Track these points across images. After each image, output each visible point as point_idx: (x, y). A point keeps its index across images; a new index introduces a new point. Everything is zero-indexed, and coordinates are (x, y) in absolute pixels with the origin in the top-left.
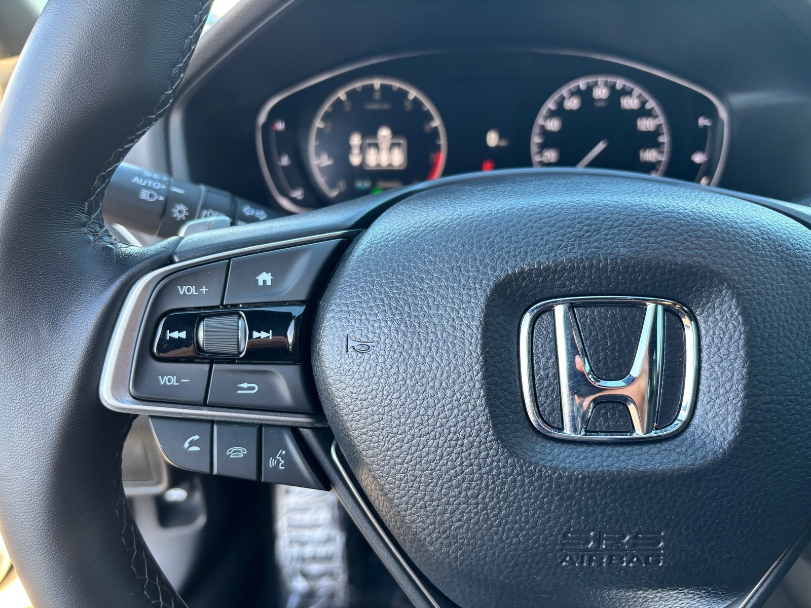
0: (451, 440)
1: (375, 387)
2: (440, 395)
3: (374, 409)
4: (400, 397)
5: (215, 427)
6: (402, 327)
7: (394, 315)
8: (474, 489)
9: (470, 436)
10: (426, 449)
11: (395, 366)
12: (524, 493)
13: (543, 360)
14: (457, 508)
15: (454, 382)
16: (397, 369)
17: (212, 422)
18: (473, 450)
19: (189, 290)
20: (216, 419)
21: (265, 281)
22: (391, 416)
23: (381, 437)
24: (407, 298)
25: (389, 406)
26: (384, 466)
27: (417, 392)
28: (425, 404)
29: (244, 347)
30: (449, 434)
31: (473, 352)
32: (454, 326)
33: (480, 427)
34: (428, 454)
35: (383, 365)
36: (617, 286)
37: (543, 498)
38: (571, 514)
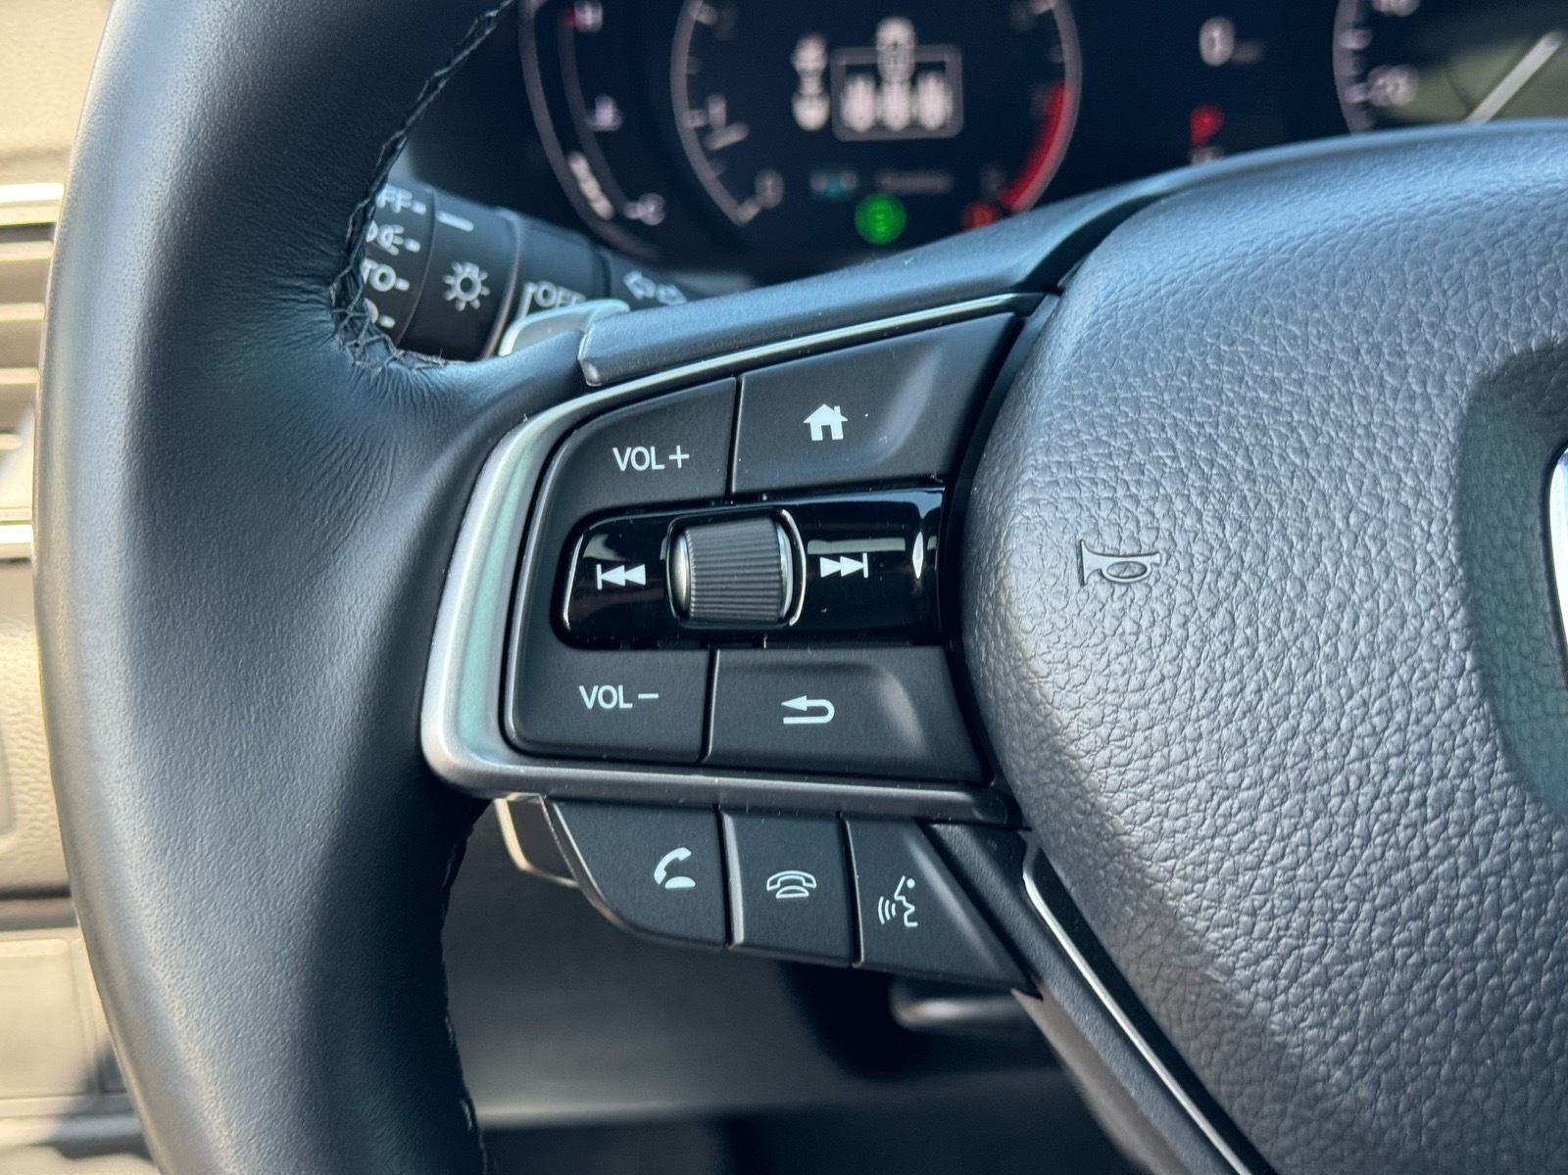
0: (1392, 791)
1: (1170, 669)
2: (1353, 676)
3: (1170, 730)
4: (1242, 690)
5: (728, 822)
6: (1234, 508)
7: (1208, 481)
8: (1461, 917)
9: (1443, 776)
10: (1322, 823)
11: (1222, 610)
14: (1417, 977)
15: (1391, 640)
16: (1228, 618)
17: (719, 806)
18: (1453, 814)
21: (826, 430)
22: (1219, 741)
23: (1193, 803)
24: (1240, 433)
25: (1212, 717)
26: (1206, 879)
27: (1290, 673)
28: (1312, 702)
29: (795, 600)
30: (1385, 776)
31: (1435, 558)
32: (1377, 496)
33: (1471, 751)
34: (1328, 834)
35: (1188, 611)
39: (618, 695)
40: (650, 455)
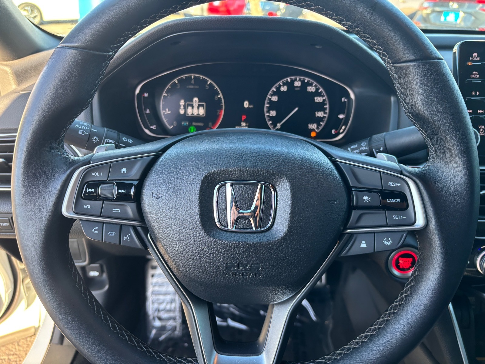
0: (187, 230)
1: (162, 211)
2: (184, 214)
3: (161, 219)
4: (170, 215)
5: (104, 224)
6: (172, 190)
7: (169, 185)
8: (195, 247)
9: (194, 228)
10: (179, 233)
11: (169, 204)
12: (212, 249)
13: (221, 203)
14: (189, 254)
15: (189, 210)
17: (103, 223)
18: (195, 233)
19: (96, 174)
20: (105, 222)
21: (124, 171)
22: (167, 221)
23: (163, 229)
24: (174, 179)
25: (166, 218)
26: (164, 239)
27: (176, 213)
28: (179, 217)
29: (115, 195)
30: (187, 228)
31: (196, 199)
32: (190, 190)
33: (197, 225)
34: (179, 235)
35: (165, 203)
36: (247, 177)
37: (218, 251)
38: (228, 256)
39: (89, 207)
40: (97, 174)
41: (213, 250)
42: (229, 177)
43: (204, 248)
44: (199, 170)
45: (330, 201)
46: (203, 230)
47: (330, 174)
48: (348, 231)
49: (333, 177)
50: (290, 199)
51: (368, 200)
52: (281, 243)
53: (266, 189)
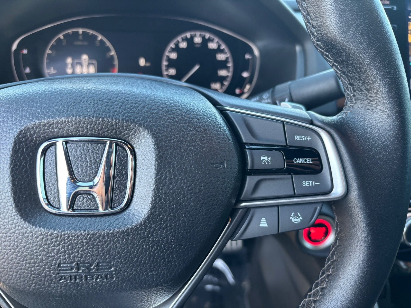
8: (8, 241)
12: (33, 243)
18: (5, 221)
33: (8, 208)
36: (88, 132)
37: (44, 245)
38: (60, 253)
41: (36, 245)
42: (59, 132)
43: (21, 243)
44: (12, 123)
45: (214, 164)
46: (17, 214)
47: (213, 126)
48: (243, 204)
49: (218, 131)
50: (153, 162)
51: (267, 161)
52: (141, 230)
53: (119, 149)
